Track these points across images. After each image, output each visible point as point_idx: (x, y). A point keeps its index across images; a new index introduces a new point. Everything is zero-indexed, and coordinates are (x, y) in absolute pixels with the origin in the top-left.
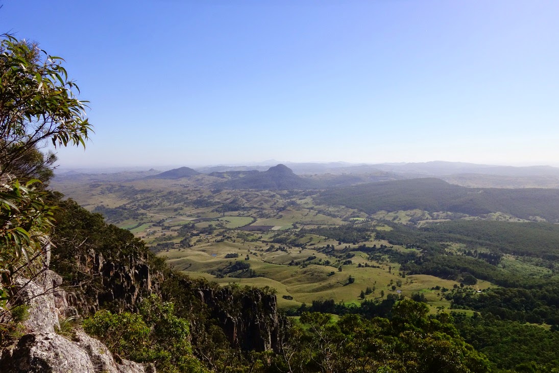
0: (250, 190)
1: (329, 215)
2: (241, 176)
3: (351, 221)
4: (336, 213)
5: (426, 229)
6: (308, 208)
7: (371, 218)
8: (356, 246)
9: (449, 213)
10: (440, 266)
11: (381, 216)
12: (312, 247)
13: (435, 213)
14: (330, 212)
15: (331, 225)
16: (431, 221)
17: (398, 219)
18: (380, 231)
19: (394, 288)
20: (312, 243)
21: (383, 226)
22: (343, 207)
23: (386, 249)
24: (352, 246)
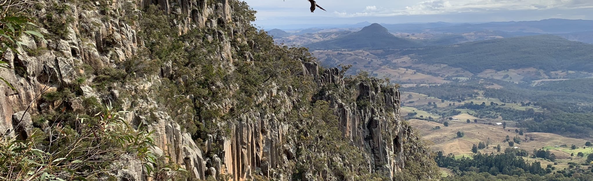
0: (343, 50)
1: (429, 73)
2: (333, 36)
3: (453, 80)
4: (437, 73)
5: (543, 88)
6: (405, 68)
7: (477, 77)
8: (463, 103)
9: (570, 72)
10: (565, 124)
11: (489, 75)
12: (411, 105)
13: (553, 72)
14: (430, 71)
15: (431, 83)
16: (549, 80)
17: (509, 78)
18: (489, 89)
19: (511, 144)
20: (411, 100)
21: (493, 84)
22: (445, 65)
23: (497, 107)
24: (457, 104)
